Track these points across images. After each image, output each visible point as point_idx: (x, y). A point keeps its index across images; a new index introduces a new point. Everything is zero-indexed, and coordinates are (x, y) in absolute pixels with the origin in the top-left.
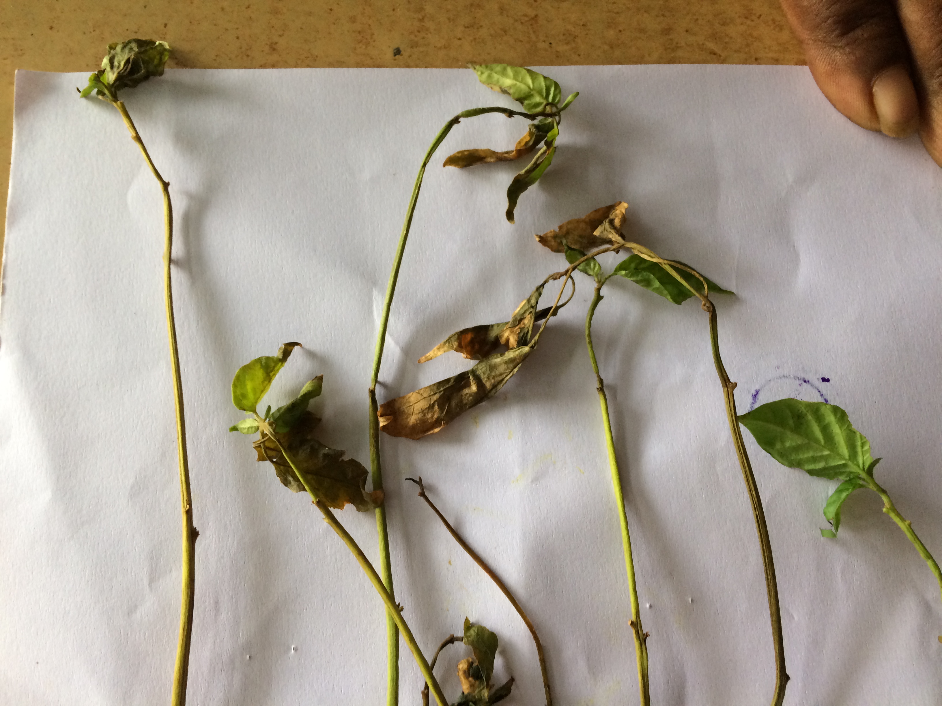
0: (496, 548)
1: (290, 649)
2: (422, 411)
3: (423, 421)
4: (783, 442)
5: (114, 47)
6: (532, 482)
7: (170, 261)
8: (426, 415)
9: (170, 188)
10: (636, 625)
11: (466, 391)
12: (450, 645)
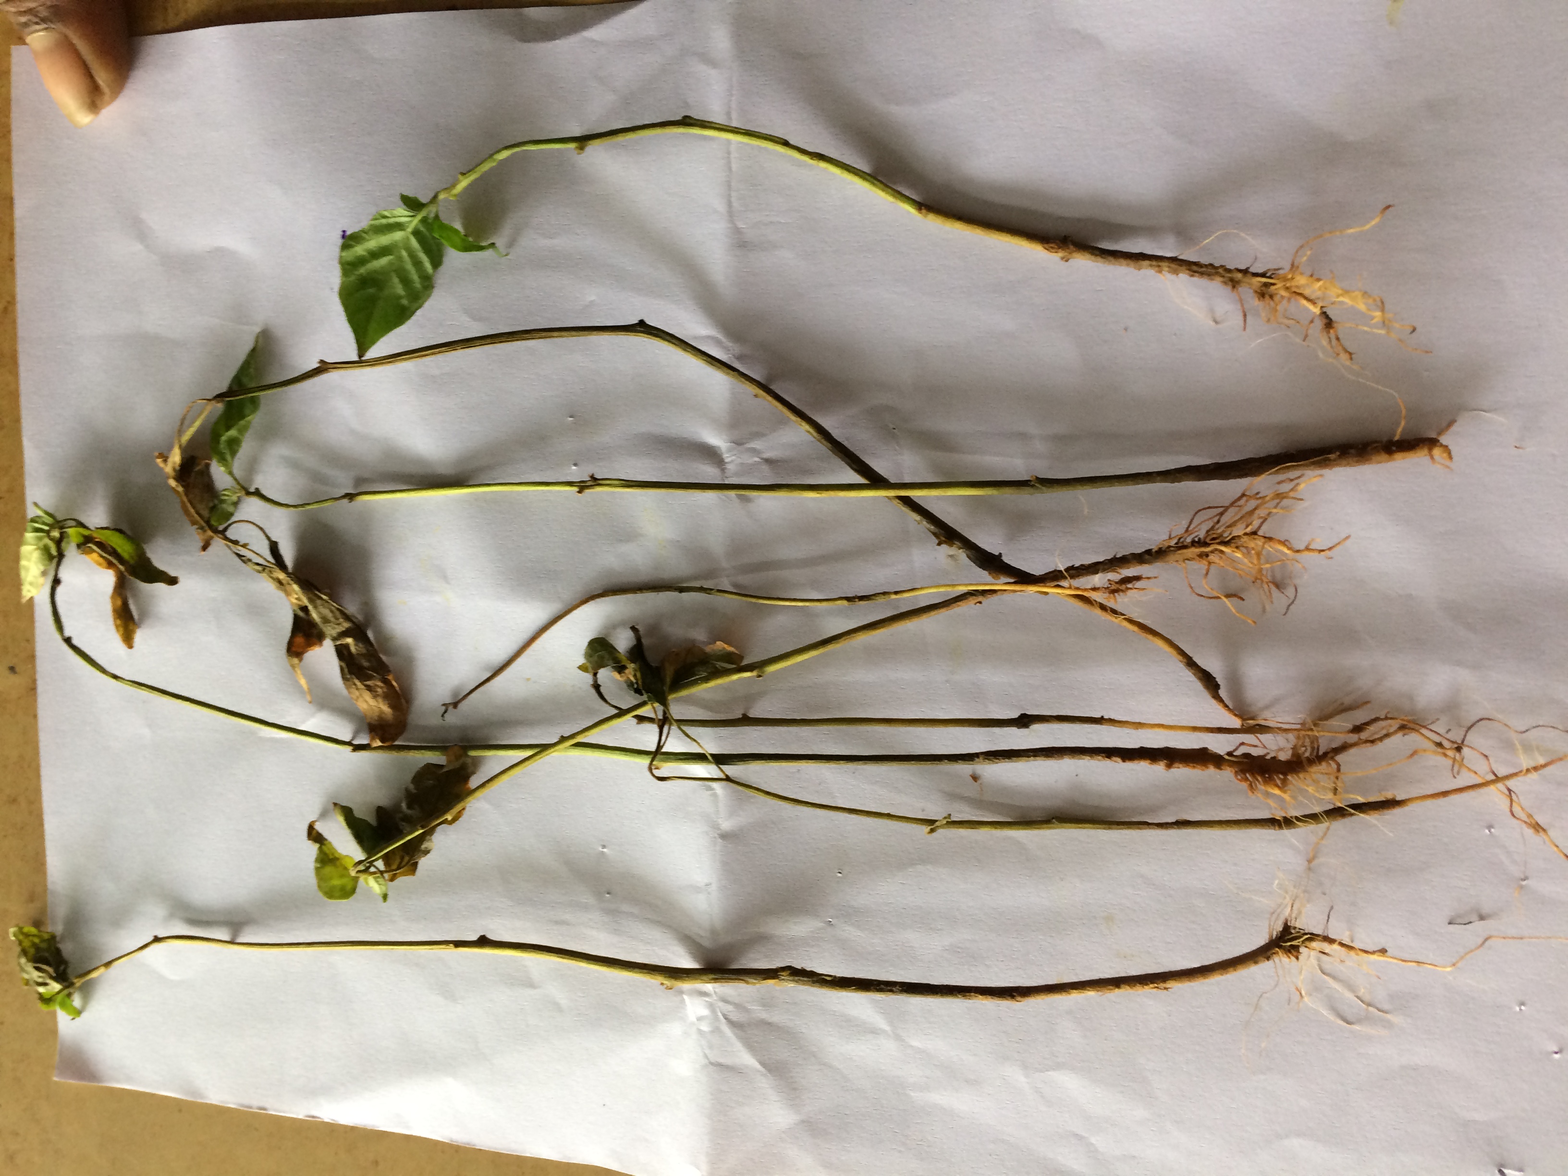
0: (513, 630)
1: (603, 851)
2: (375, 697)
3: (386, 697)
4: (400, 297)
5: (25, 981)
6: (448, 582)
7: (232, 942)
8: (378, 693)
9: (160, 936)
10: (582, 487)
11: (353, 649)
12: (602, 689)
